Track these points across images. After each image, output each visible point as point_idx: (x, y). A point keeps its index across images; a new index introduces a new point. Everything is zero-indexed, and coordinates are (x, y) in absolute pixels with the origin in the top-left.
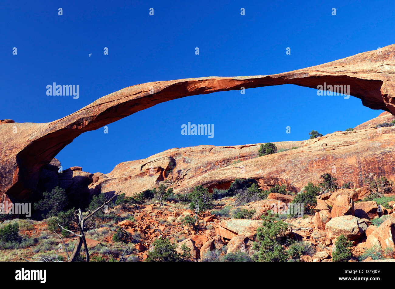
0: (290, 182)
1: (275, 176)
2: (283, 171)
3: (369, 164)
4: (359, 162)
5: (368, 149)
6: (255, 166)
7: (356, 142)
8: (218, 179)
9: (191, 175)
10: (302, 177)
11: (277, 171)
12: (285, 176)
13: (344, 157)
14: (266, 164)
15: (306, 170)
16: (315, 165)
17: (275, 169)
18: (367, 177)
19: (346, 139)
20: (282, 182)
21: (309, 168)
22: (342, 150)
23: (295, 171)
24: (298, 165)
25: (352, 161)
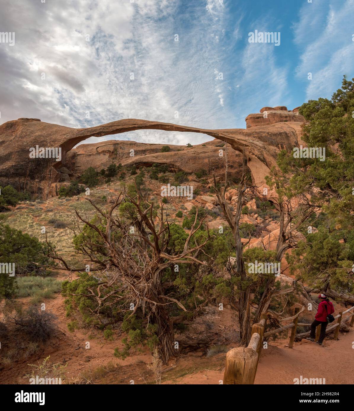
0: (180, 167)
1: (173, 164)
2: (177, 162)
3: (213, 163)
4: (209, 161)
5: (213, 156)
6: (163, 157)
7: (208, 152)
8: (144, 161)
9: (125, 156)
10: (185, 165)
11: (174, 161)
12: (178, 164)
13: (204, 158)
14: (168, 157)
15: (187, 162)
16: (191, 160)
17: (172, 160)
18: (212, 169)
19: (204, 150)
20: (176, 166)
21: (188, 162)
22: (203, 155)
23: (182, 162)
24: (184, 160)
25: (206, 161)
